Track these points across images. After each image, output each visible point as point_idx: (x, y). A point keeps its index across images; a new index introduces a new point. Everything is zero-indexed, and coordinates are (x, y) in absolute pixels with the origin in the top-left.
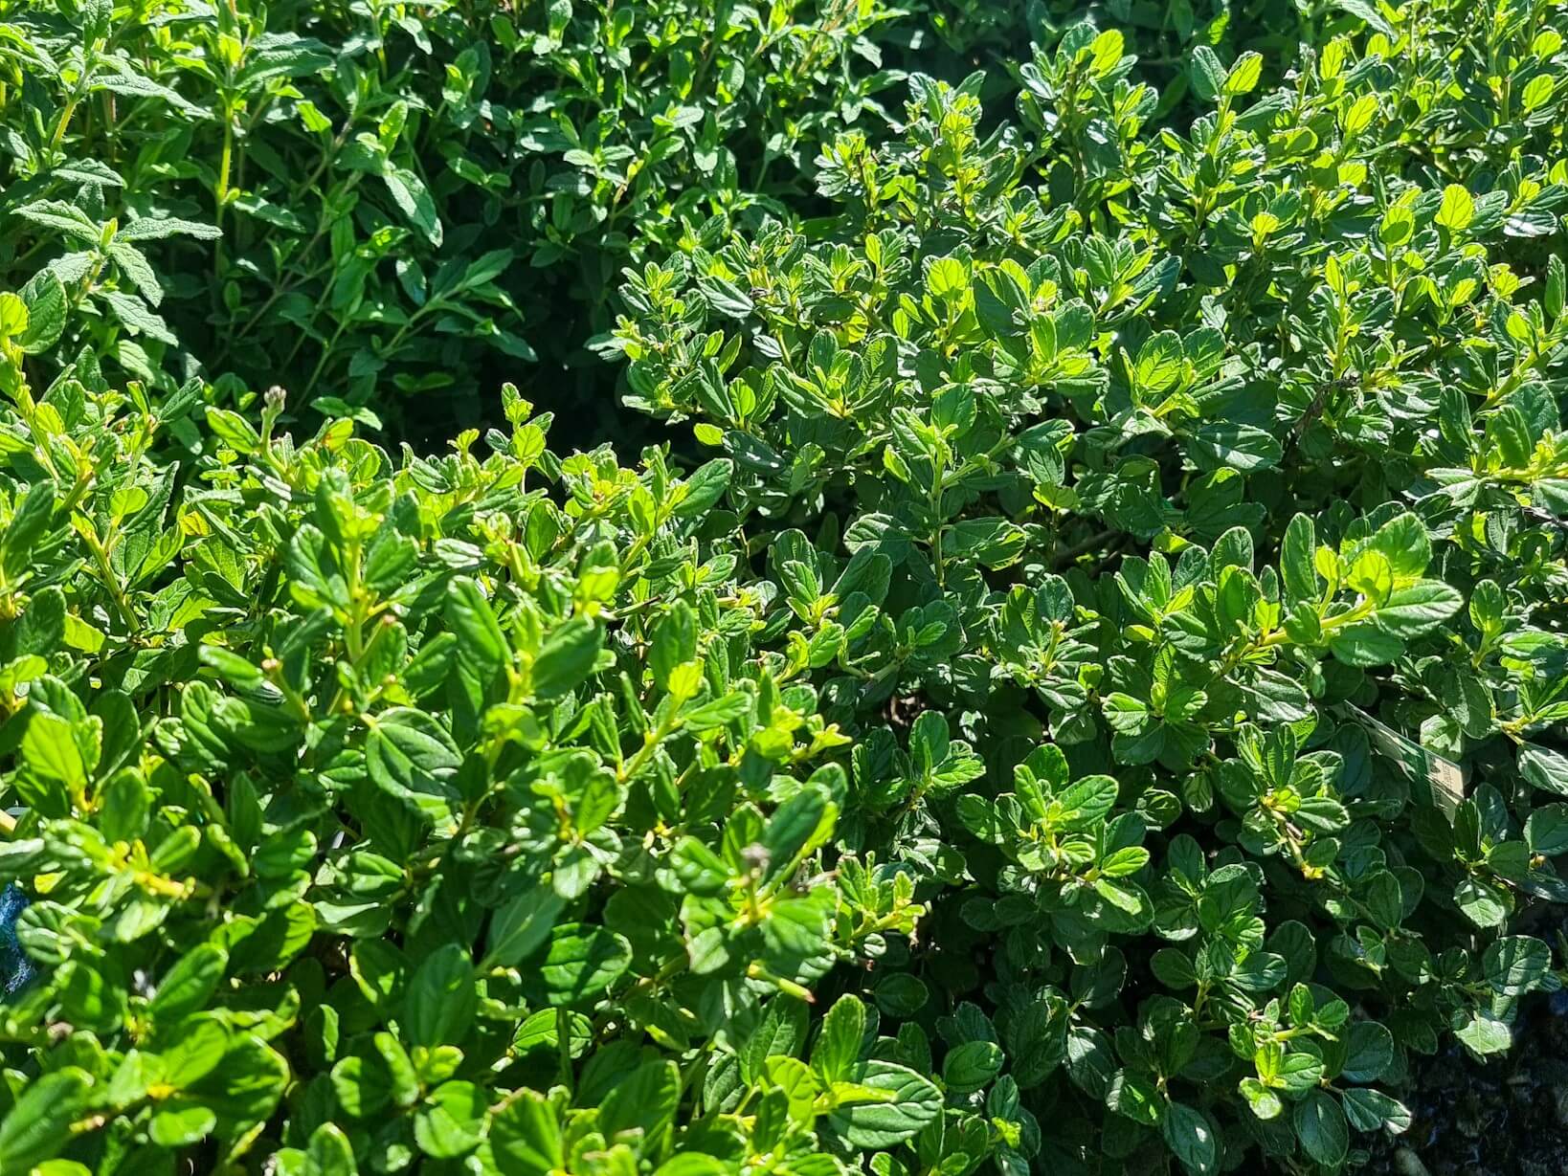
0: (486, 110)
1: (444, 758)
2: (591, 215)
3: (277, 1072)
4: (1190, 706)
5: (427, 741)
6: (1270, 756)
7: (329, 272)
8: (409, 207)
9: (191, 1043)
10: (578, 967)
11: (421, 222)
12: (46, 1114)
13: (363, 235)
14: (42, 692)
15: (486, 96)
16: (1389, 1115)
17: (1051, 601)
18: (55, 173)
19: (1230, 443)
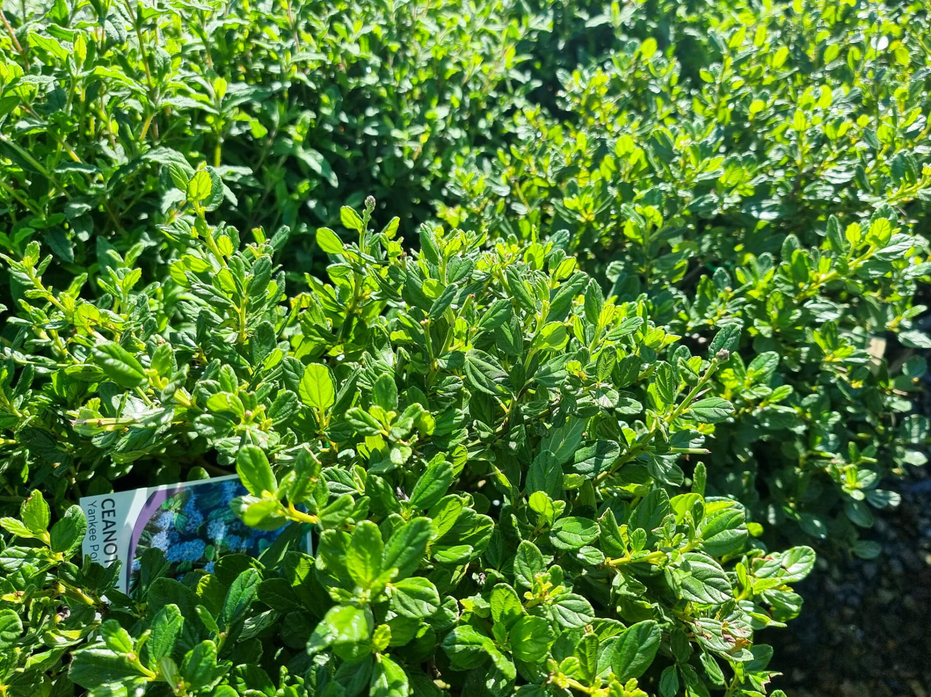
0: (344, 118)
1: (498, 372)
2: (405, 166)
3: (490, 523)
4: (792, 318)
5: (488, 365)
6: (828, 336)
7: (276, 211)
8: (318, 169)
9: (443, 513)
10: (593, 460)
11: (325, 175)
12: (408, 544)
13: (291, 190)
14: (289, 365)
15: (343, 110)
16: (888, 498)
17: (720, 280)
18: (144, 157)
19: (760, 210)
